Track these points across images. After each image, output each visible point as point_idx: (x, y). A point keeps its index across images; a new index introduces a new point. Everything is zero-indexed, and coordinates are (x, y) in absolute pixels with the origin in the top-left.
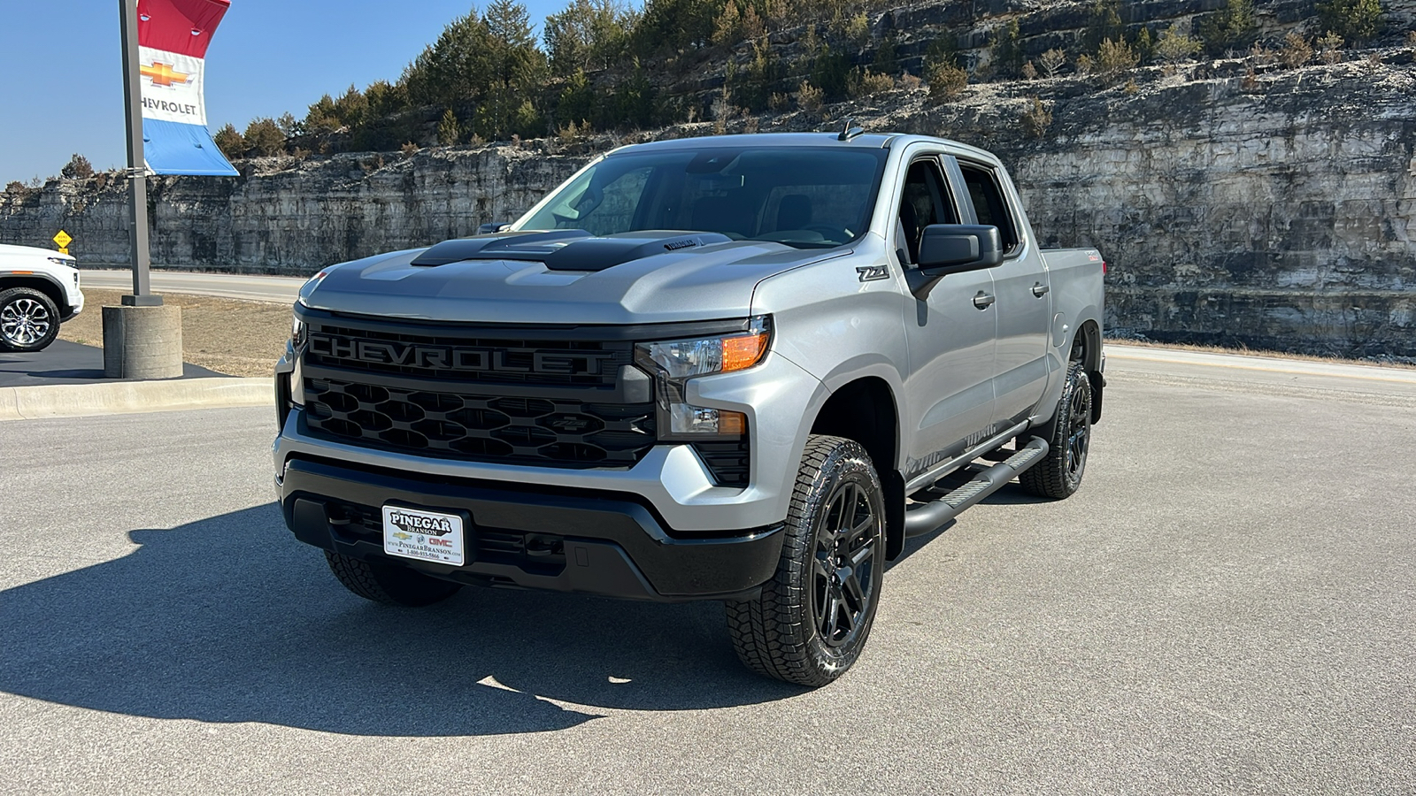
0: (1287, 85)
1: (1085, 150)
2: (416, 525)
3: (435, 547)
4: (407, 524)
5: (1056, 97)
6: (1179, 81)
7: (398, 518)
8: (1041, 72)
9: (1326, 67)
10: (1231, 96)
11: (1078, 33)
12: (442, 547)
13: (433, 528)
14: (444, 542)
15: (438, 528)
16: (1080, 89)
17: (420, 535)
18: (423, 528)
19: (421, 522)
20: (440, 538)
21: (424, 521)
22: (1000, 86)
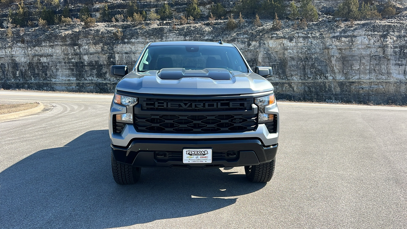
0: (183, 29)
1: (133, 44)
2: (196, 153)
3: (202, 159)
4: (192, 153)
5: (122, 28)
6: (155, 26)
7: (189, 152)
8: (117, 20)
9: (191, 25)
10: (170, 31)
11: (125, 10)
12: (205, 159)
13: (202, 153)
14: (205, 157)
15: (203, 153)
16: (128, 26)
17: (197, 156)
18: (198, 154)
19: (197, 152)
20: (204, 156)
21: (199, 152)
22: (105, 24)
